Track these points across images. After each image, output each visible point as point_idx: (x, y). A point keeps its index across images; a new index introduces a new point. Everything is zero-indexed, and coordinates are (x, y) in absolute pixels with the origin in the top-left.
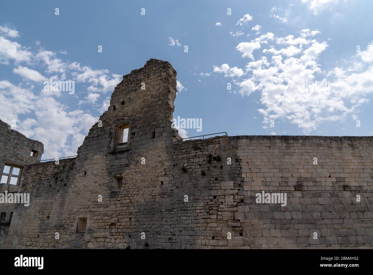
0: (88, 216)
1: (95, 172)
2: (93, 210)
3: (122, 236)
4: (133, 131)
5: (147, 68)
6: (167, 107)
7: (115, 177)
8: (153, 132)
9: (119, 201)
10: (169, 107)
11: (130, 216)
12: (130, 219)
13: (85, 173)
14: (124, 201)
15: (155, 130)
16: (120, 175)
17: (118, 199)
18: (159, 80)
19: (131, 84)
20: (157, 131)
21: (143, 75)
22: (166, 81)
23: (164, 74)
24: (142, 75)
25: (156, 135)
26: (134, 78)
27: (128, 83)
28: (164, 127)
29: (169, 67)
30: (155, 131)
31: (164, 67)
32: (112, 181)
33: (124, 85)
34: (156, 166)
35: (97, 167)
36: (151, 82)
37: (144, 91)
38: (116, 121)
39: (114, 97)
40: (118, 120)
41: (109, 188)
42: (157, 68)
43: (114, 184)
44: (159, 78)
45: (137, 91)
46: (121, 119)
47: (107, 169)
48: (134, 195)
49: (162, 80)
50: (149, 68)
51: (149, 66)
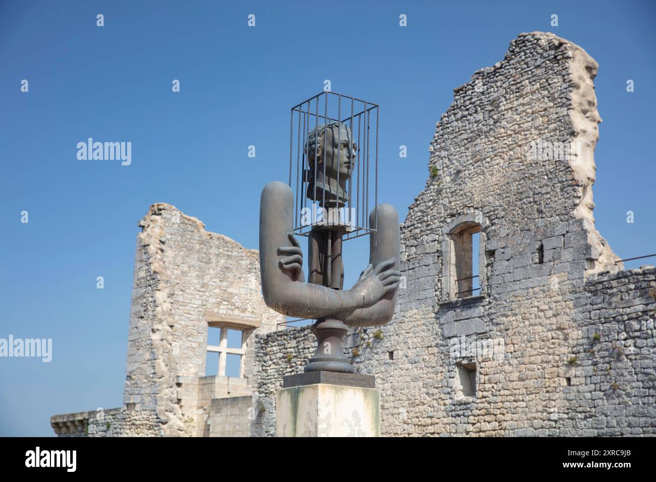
1: (412, 354)
4: (490, 247)
5: (511, 62)
6: (569, 177)
7: (458, 365)
8: (538, 249)
9: (473, 424)
10: (574, 179)
13: (391, 354)
14: (485, 427)
15: (544, 242)
16: (471, 360)
17: (471, 418)
18: (546, 100)
19: (476, 112)
20: (548, 244)
21: (504, 86)
22: (564, 100)
23: (557, 80)
24: (499, 84)
25: (547, 256)
26: (482, 94)
27: (467, 110)
28: (564, 235)
29: (568, 58)
30: (542, 247)
31: (556, 57)
32: (452, 374)
33: (458, 116)
34: (553, 338)
35: (415, 340)
36: (523, 105)
37: (509, 132)
38: (449, 220)
39: (438, 153)
40: (452, 215)
41: (449, 393)
42: (538, 63)
43: (457, 383)
44: (546, 93)
45: (492, 132)
46: (459, 214)
47: (437, 346)
48: (505, 411)
49: (552, 98)
50: (519, 62)
51: (518, 59)
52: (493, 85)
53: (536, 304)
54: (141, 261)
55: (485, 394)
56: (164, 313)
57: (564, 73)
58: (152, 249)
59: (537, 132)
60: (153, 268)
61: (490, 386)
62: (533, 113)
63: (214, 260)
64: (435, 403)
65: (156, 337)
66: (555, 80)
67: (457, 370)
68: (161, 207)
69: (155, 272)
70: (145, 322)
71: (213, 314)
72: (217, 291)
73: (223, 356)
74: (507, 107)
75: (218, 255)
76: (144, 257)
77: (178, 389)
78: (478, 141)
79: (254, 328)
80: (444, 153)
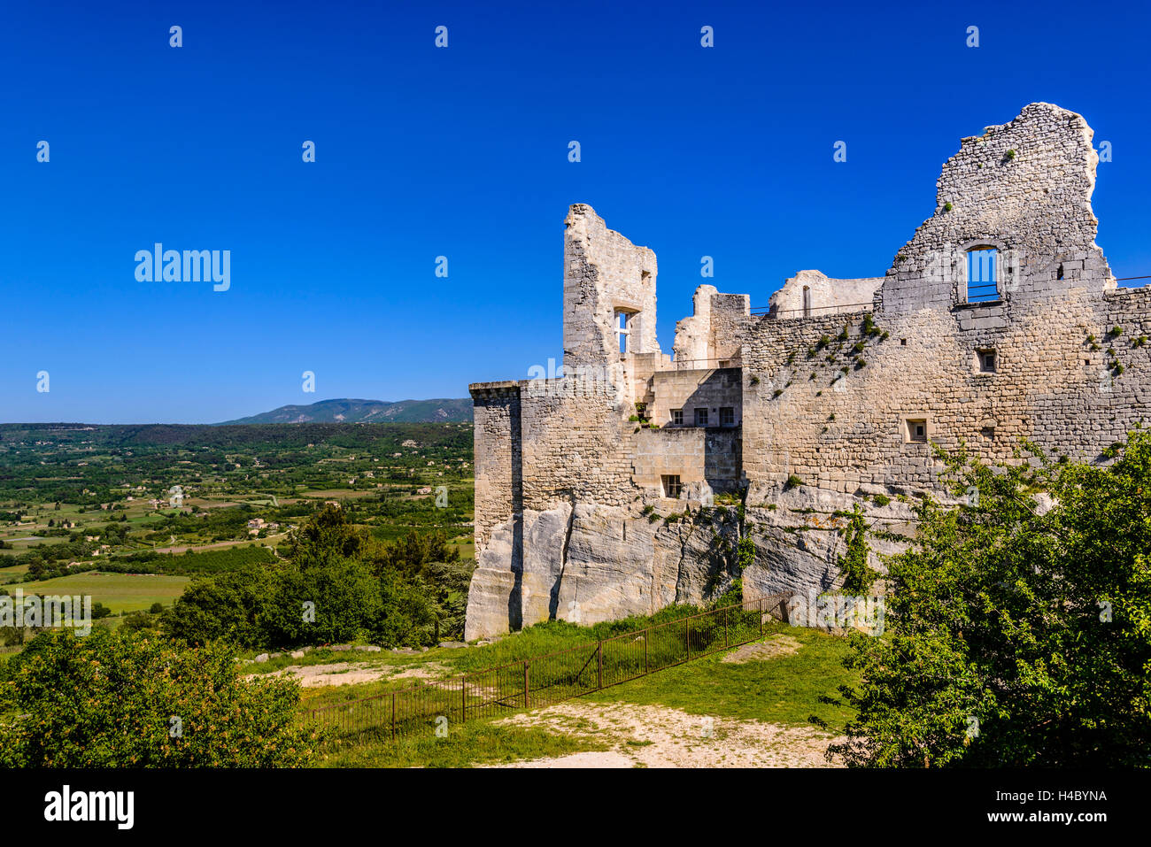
0: (929, 416)
1: (927, 341)
2: (936, 406)
3: (1010, 449)
4: (1009, 265)
5: (1024, 124)
7: (978, 350)
8: (1058, 269)
9: (994, 391)
11: (1024, 417)
12: (1024, 421)
13: (904, 342)
14: (1005, 393)
15: (1063, 265)
16: (990, 347)
17: (992, 388)
18: (1062, 158)
20: (1066, 266)
21: (1017, 142)
24: (1011, 140)
25: (1067, 274)
26: (994, 146)
27: (977, 158)
28: (1084, 260)
29: (1082, 127)
30: (1061, 268)
31: (1070, 125)
32: (971, 356)
33: (969, 161)
34: (1072, 333)
35: (929, 331)
36: (1038, 159)
37: (1024, 179)
38: (962, 242)
39: (947, 189)
40: (966, 239)
41: (968, 370)
42: (1053, 128)
43: (976, 362)
44: (1061, 153)
45: (1006, 178)
46: (974, 238)
47: (954, 335)
48: (1026, 382)
49: (1068, 157)
50: (1031, 125)
51: (1030, 122)
52: (1005, 140)
53: (1056, 308)
54: (573, 255)
55: (1005, 370)
56: (604, 301)
57: (1079, 139)
58: (584, 244)
59: (1053, 182)
60: (589, 261)
61: (1011, 365)
62: (1048, 167)
63: (615, 255)
64: (954, 377)
65: (598, 321)
66: (1071, 144)
67: (975, 353)
68: (584, 207)
69: (591, 265)
70: (585, 307)
71: (616, 301)
72: (618, 281)
73: (618, 335)
74: (1021, 159)
75: (617, 250)
76: (578, 252)
77: (623, 363)
78: (992, 183)
79: (638, 312)
80: (952, 189)
